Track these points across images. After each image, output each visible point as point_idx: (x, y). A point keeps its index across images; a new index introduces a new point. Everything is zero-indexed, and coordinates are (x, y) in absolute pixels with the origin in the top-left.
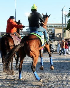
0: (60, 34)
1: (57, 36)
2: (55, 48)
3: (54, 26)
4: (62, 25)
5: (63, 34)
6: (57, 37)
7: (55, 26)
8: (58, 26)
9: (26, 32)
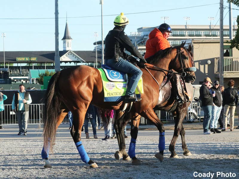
0: (212, 60)
1: (202, 67)
2: (193, 111)
3: (190, 36)
4: (218, 33)
5: (222, 60)
6: (202, 70)
7: (194, 33)
8: (202, 33)
9: (94, 52)
